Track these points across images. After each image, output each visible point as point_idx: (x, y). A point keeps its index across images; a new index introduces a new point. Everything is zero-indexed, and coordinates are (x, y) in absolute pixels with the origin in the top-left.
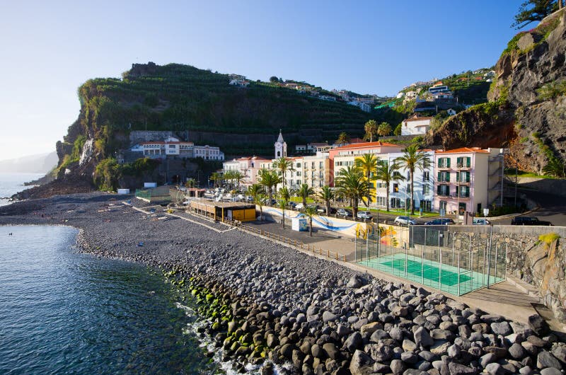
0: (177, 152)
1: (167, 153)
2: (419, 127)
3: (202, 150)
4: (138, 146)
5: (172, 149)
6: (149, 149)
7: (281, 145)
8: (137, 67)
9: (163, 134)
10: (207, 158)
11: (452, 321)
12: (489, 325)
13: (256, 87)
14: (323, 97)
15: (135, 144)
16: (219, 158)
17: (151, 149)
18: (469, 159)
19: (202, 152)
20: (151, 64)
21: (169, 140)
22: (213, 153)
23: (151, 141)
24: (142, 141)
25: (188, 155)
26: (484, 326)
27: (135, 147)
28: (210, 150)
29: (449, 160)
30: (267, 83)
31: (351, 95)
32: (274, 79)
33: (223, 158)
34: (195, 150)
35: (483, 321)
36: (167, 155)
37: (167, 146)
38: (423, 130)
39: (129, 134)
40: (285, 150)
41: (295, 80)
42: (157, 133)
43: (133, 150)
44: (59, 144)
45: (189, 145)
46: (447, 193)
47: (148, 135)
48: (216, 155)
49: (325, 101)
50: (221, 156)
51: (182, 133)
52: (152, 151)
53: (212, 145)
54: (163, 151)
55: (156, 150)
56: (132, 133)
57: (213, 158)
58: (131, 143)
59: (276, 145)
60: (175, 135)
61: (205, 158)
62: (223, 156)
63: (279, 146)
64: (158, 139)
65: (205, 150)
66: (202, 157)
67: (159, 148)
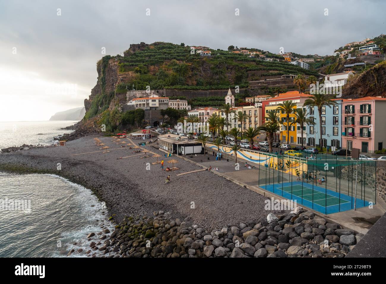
0: (157, 105)
1: (151, 105)
2: (338, 80)
3: (175, 103)
4: (131, 101)
5: (154, 103)
6: (138, 103)
7: (230, 98)
8: (133, 47)
9: (148, 91)
10: (179, 108)
12: (339, 236)
13: (217, 54)
14: (268, 59)
15: (129, 100)
16: (187, 109)
18: (370, 106)
19: (174, 105)
20: (143, 44)
21: (152, 97)
22: (183, 105)
23: (140, 97)
24: (134, 97)
25: (164, 108)
26: (335, 237)
27: (130, 102)
28: (180, 103)
30: (225, 51)
31: (294, 56)
32: (231, 48)
33: (190, 109)
34: (170, 103)
35: (335, 234)
36: (151, 107)
37: (150, 101)
39: (126, 93)
40: (233, 102)
42: (144, 92)
43: (128, 104)
44: (86, 101)
45: (166, 100)
46: (353, 134)
47: (138, 93)
48: (184, 107)
50: (188, 107)
51: (161, 91)
52: (140, 104)
53: (181, 99)
54: (148, 104)
55: (143, 104)
56: (128, 93)
57: (182, 109)
58: (127, 99)
59: (226, 98)
60: (156, 93)
61: (177, 109)
62: (190, 107)
63: (228, 98)
64: (145, 96)
65: (177, 103)
66: (175, 108)
67: (145, 103)
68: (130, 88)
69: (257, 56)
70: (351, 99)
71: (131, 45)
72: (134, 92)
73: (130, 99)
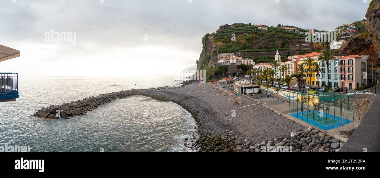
0: (235, 62)
1: (231, 63)
2: (337, 45)
5: (233, 61)
6: (224, 61)
7: (278, 57)
8: (221, 27)
9: (230, 54)
10: (248, 64)
12: (331, 144)
13: (271, 30)
14: (300, 33)
17: (225, 61)
19: (245, 62)
20: (227, 25)
21: (232, 57)
23: (225, 58)
24: (222, 58)
25: (239, 64)
26: (328, 144)
27: (219, 61)
28: (249, 61)
29: (345, 61)
30: (276, 28)
32: (279, 26)
33: (255, 64)
34: (243, 60)
35: (329, 142)
36: (231, 64)
37: (231, 60)
38: (339, 47)
39: (217, 55)
40: (280, 59)
42: (227, 54)
43: (219, 62)
45: (240, 59)
46: (345, 78)
47: (224, 55)
48: (251, 63)
49: (301, 34)
50: (254, 63)
51: (237, 53)
52: (225, 62)
53: (250, 58)
55: (227, 62)
56: (218, 55)
57: (250, 64)
58: (218, 59)
59: (275, 57)
60: (235, 55)
61: (247, 64)
62: (255, 63)
63: (277, 57)
64: (228, 56)
65: (247, 60)
66: (245, 64)
67: (228, 61)
68: (220, 52)
69: (294, 30)
70: (343, 57)
71: (220, 26)
72: (222, 55)
73: (220, 59)
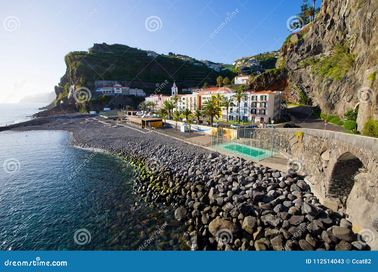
0: (121, 92)
1: (115, 92)
2: (243, 80)
3: (134, 91)
4: (99, 88)
5: (118, 90)
6: (105, 90)
7: (175, 89)
8: (96, 46)
9: (113, 82)
11: (255, 172)
12: (271, 174)
13: (161, 58)
14: (196, 64)
15: (97, 88)
16: (143, 95)
18: (266, 96)
19: (134, 92)
20: (104, 44)
21: (116, 85)
22: (140, 93)
23: (106, 86)
24: (101, 86)
25: (126, 94)
26: (269, 174)
27: (98, 89)
28: (138, 91)
29: (256, 97)
30: (167, 56)
31: (210, 63)
32: (171, 54)
33: (145, 95)
34: (130, 91)
35: (269, 172)
36: (115, 94)
37: (115, 89)
38: (245, 82)
39: (94, 82)
40: (177, 91)
41: (182, 55)
42: (109, 82)
43: (97, 91)
44: (56, 87)
45: (127, 88)
46: (255, 113)
47: (104, 83)
48: (141, 94)
49: (197, 66)
50: (144, 94)
51: (123, 82)
52: (107, 91)
53: (139, 88)
54: (113, 91)
55: (109, 91)
56: (96, 82)
57: (139, 95)
59: (172, 88)
60: (119, 83)
61: (136, 95)
62: (145, 94)
64: (110, 85)
66: (134, 95)
67: (111, 90)
68: (98, 79)
69: (189, 61)
71: (94, 44)
72: (101, 82)
